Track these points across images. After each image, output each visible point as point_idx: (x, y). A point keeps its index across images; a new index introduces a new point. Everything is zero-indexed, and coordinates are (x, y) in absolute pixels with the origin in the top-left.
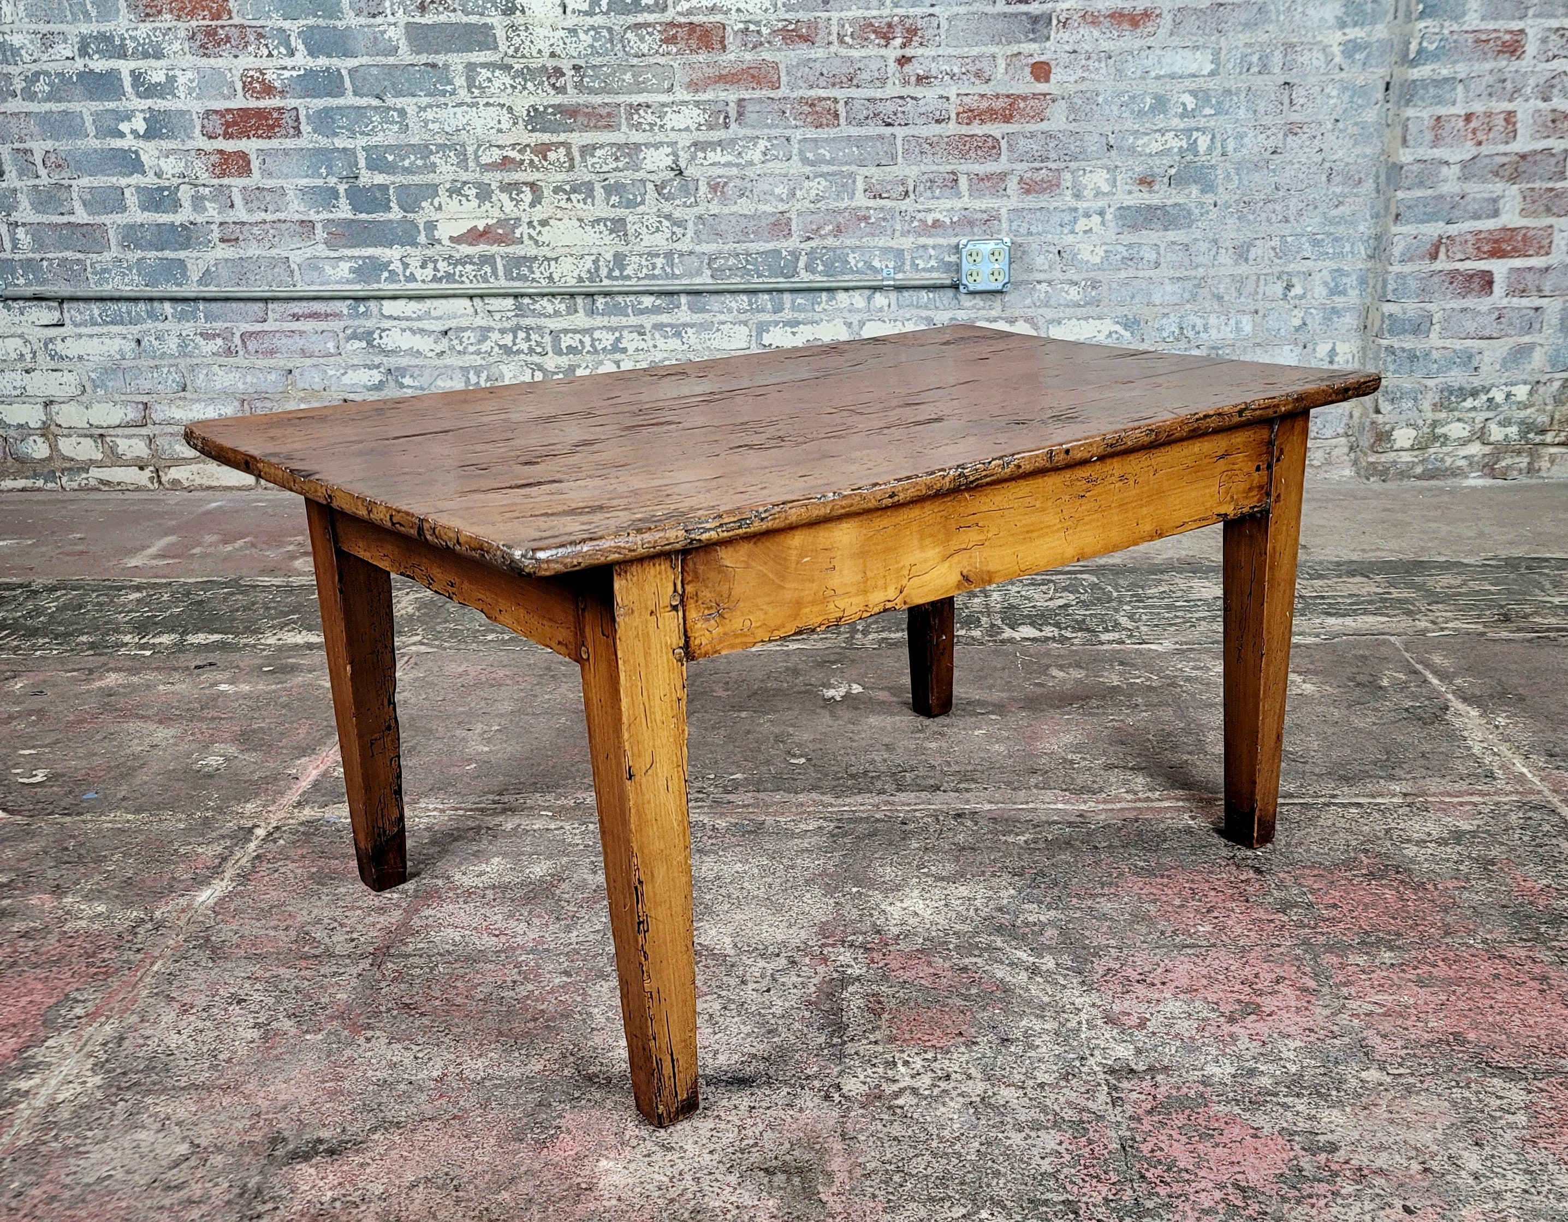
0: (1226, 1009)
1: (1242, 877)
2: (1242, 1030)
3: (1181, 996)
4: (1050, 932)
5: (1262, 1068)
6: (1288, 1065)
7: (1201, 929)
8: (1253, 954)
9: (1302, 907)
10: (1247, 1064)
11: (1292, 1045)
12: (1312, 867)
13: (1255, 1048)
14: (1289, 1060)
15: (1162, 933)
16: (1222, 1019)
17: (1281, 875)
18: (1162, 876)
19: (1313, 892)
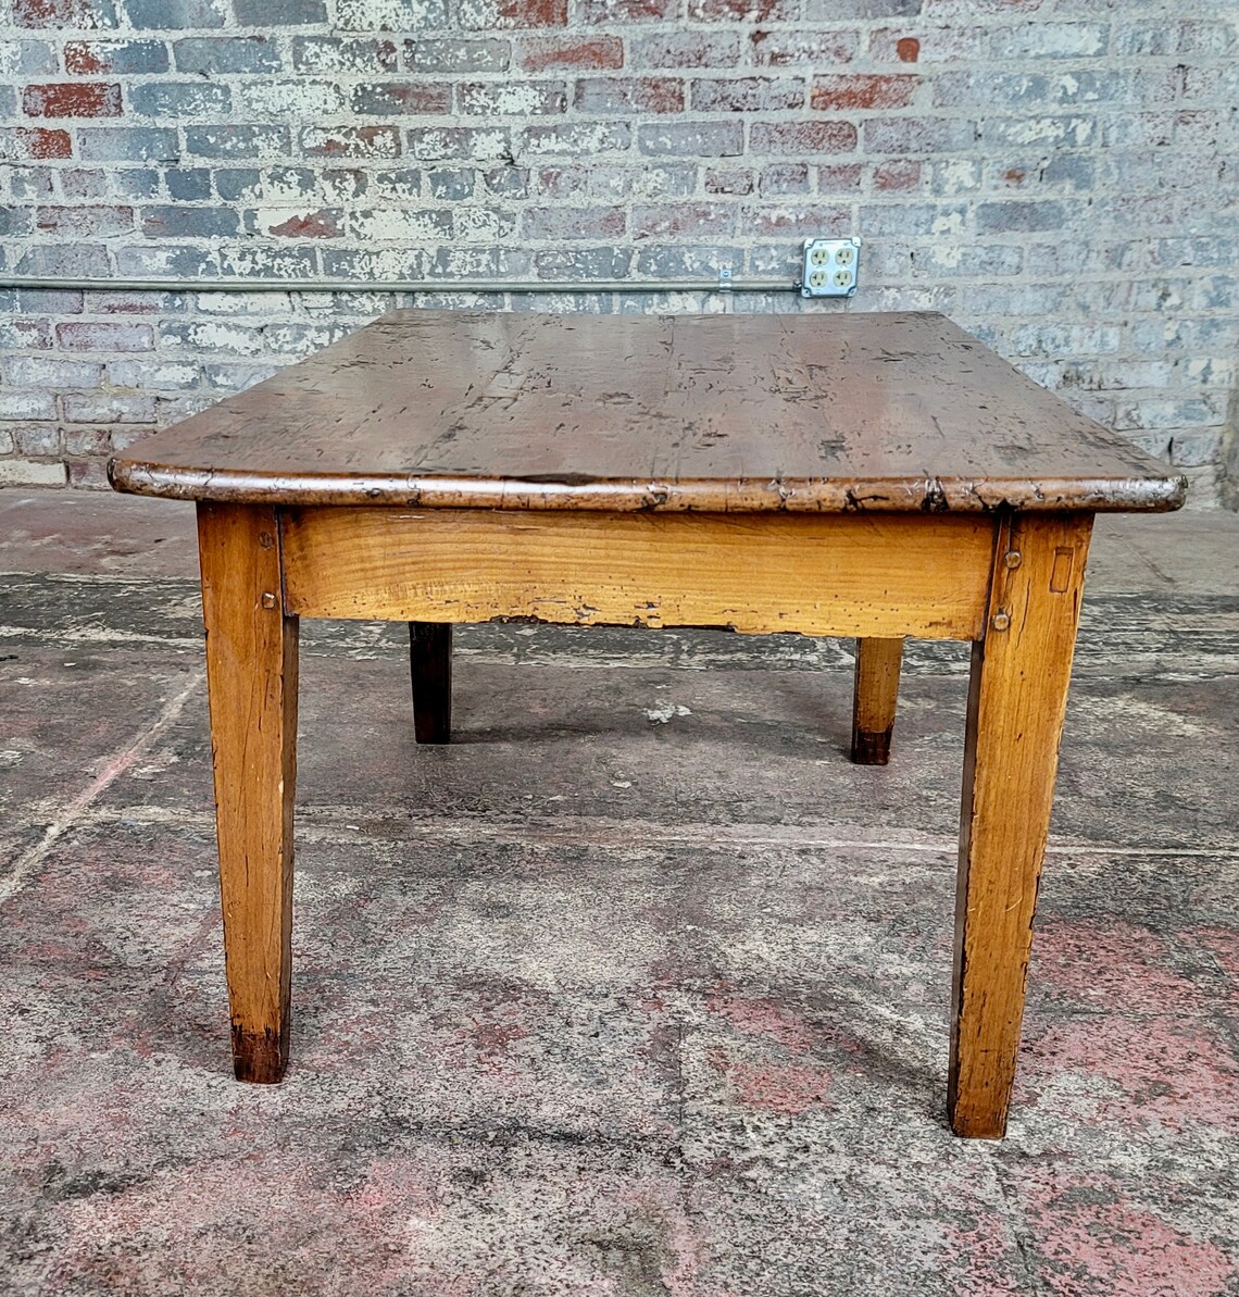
0: (1131, 1087)
1: (1136, 936)
2: (1153, 1114)
3: (1076, 1069)
4: (916, 988)
5: (1181, 1161)
6: (1212, 1158)
7: (1092, 993)
8: (1157, 1025)
9: (1209, 973)
10: (1162, 1155)
11: (1216, 1135)
12: (1217, 928)
13: (1170, 1136)
14: (1213, 1153)
15: (1047, 995)
16: (1127, 1099)
17: (1182, 935)
18: (1042, 931)
19: (1221, 956)
